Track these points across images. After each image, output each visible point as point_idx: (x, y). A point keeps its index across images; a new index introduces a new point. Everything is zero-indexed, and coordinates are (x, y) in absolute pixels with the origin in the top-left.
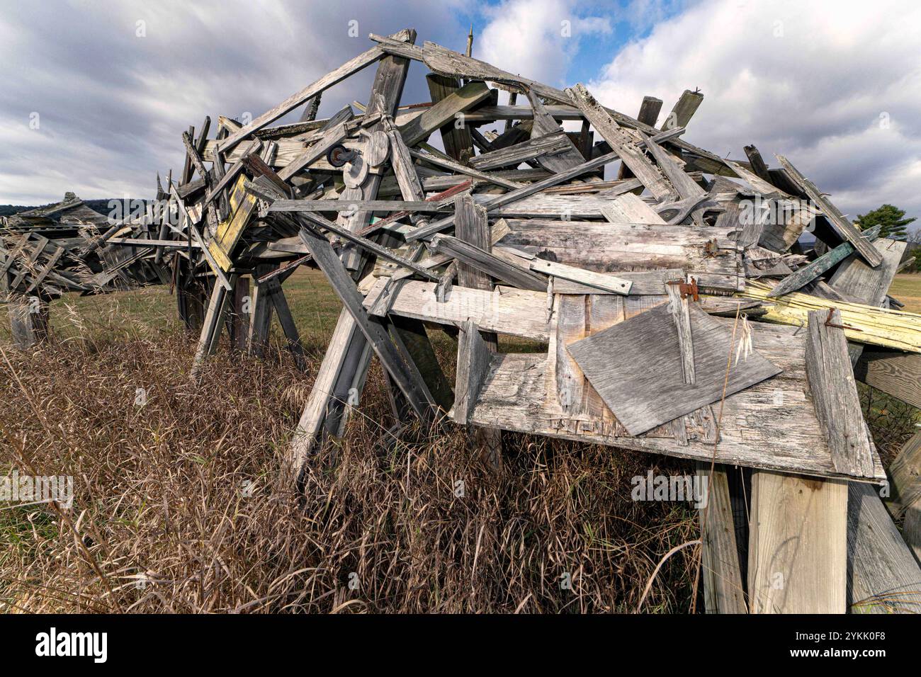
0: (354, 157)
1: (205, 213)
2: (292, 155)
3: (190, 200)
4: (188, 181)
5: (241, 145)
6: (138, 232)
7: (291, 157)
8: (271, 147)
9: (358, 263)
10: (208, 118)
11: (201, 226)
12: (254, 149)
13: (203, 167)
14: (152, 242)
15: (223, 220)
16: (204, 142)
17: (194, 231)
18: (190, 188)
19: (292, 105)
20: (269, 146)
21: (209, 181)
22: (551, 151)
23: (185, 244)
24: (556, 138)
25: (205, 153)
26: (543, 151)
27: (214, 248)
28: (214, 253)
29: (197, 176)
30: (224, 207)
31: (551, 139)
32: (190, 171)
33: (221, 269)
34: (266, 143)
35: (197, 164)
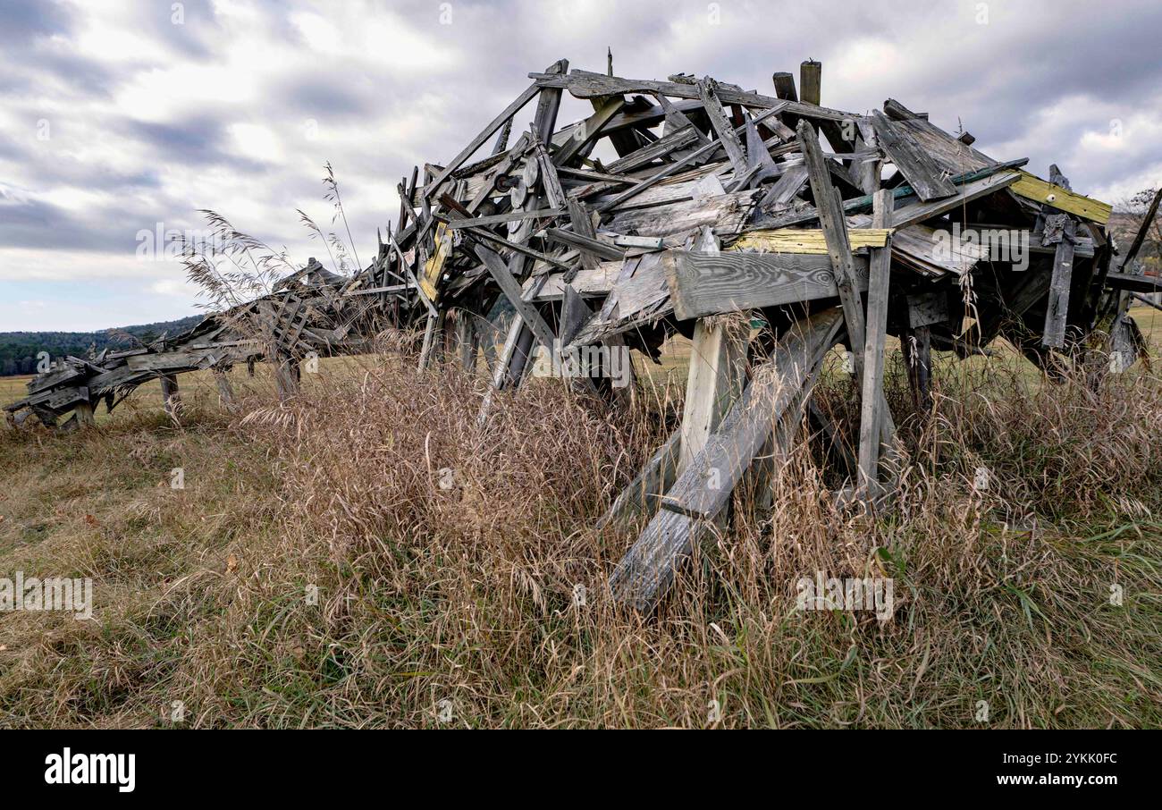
0: (516, 182)
1: (417, 255)
2: (478, 187)
3: (405, 247)
4: (404, 228)
5: (442, 187)
6: (367, 282)
7: (476, 191)
8: (463, 185)
9: (522, 269)
10: (416, 167)
11: (415, 268)
12: (451, 188)
13: (414, 213)
14: (378, 290)
15: (430, 257)
16: (414, 190)
17: (410, 274)
18: (406, 235)
19: (477, 145)
20: (461, 183)
21: (419, 223)
22: (679, 145)
23: (403, 287)
24: (685, 133)
25: (415, 200)
26: (672, 147)
27: (424, 283)
28: (425, 288)
29: (410, 222)
30: (430, 245)
31: (679, 134)
32: (404, 219)
33: (431, 300)
34: (459, 181)
35: (409, 211)
